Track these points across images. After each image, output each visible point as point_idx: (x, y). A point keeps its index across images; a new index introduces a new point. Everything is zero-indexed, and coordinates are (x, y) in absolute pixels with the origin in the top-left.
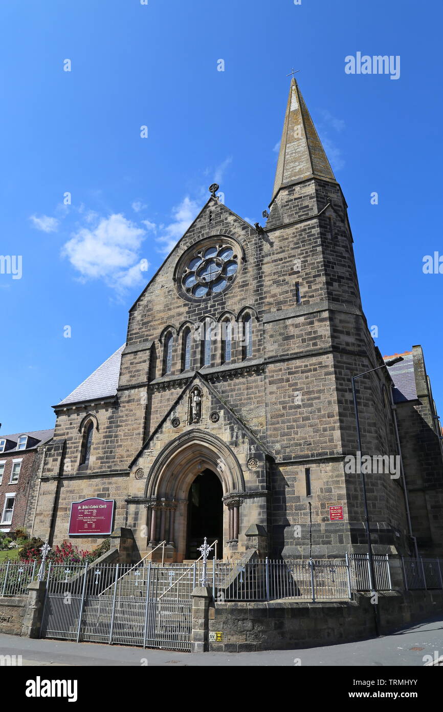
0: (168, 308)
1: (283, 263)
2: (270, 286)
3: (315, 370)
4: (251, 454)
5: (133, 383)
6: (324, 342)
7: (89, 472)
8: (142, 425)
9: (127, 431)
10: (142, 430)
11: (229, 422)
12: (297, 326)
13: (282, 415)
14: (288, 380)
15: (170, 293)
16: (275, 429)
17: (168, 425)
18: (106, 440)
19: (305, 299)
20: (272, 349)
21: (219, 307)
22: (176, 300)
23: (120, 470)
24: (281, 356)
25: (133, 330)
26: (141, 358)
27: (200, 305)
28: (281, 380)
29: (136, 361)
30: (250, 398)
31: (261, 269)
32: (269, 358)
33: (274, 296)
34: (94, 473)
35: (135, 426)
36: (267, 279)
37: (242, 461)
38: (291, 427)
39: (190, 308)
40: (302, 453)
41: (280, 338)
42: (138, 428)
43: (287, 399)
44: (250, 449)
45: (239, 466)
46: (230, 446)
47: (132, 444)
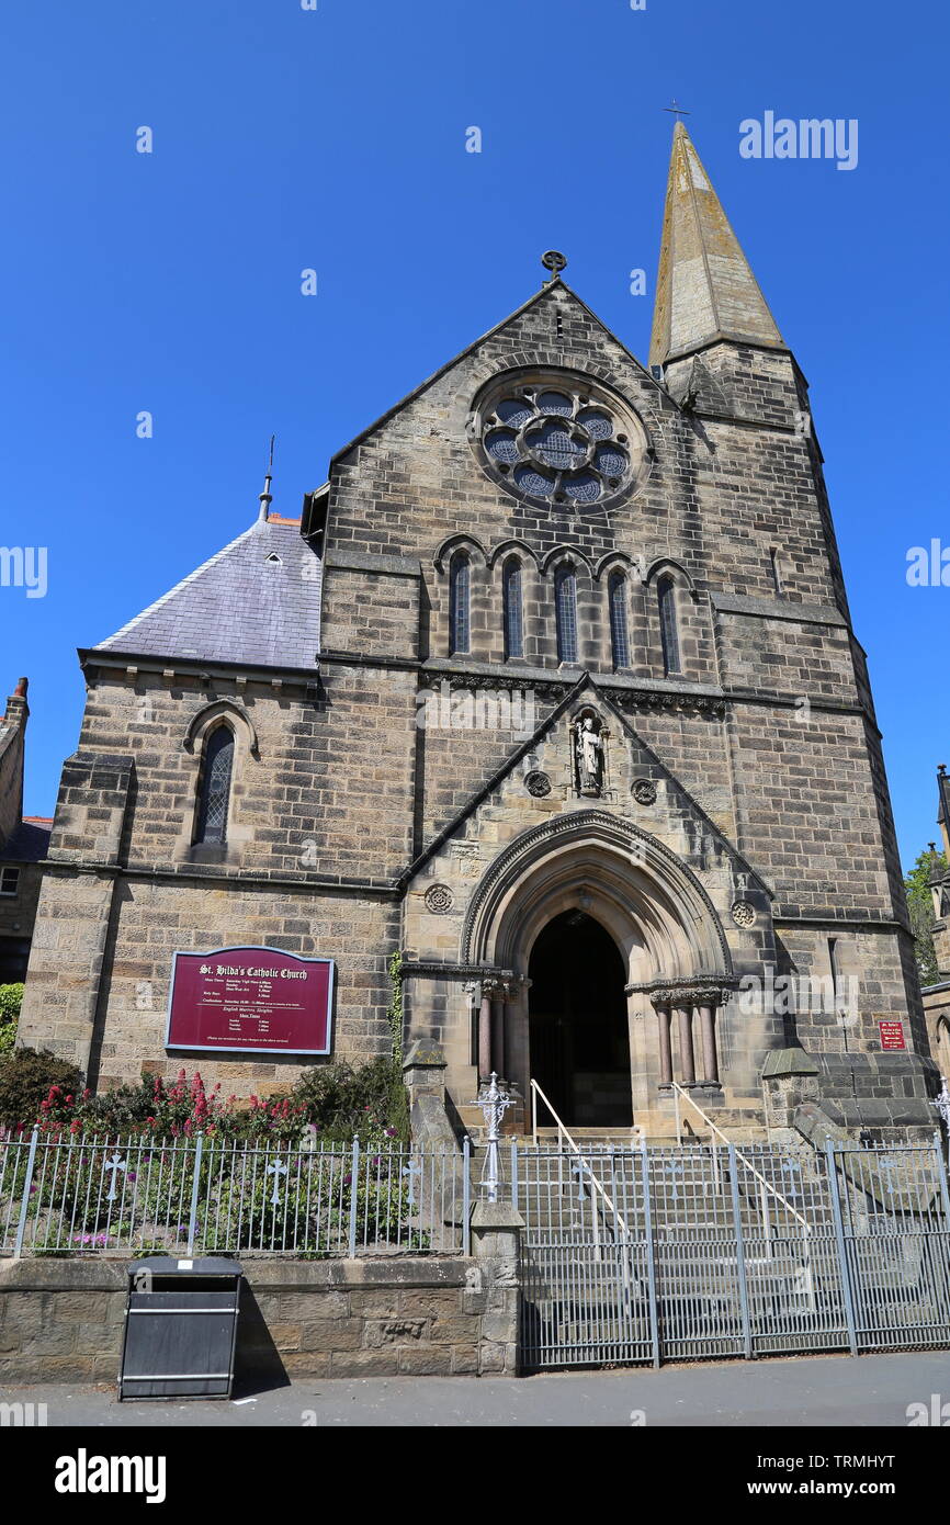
0: (452, 489)
1: (739, 497)
2: (716, 535)
3: (832, 740)
4: (738, 893)
5: (372, 649)
6: (843, 688)
7: (229, 869)
8: (409, 770)
9: (359, 777)
10: (408, 784)
11: (681, 810)
12: (788, 639)
13: (774, 820)
14: (779, 748)
15: (459, 458)
16: (760, 846)
17: (514, 787)
18: (286, 787)
19: (792, 590)
20: (739, 672)
21: (597, 537)
22: (476, 480)
23: (344, 881)
24: (760, 692)
25: (349, 511)
26: (389, 592)
27: (546, 516)
28: (766, 745)
29: (374, 596)
31: (692, 490)
32: (736, 689)
33: (726, 559)
34: (249, 875)
35: (385, 768)
36: (708, 516)
37: (721, 904)
38: (793, 848)
39: (518, 513)
40: (820, 906)
41: (756, 653)
42: (397, 776)
43: (781, 787)
44: (736, 882)
45: (716, 916)
46: (691, 867)
47: (379, 816)
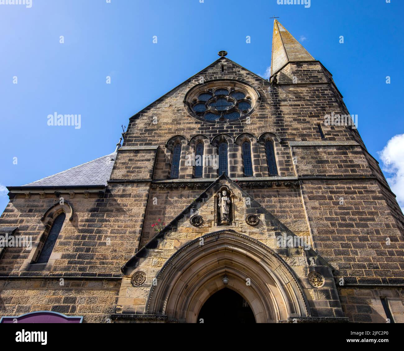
0: (176, 122)
1: (300, 108)
2: (291, 122)
3: (360, 193)
4: (311, 268)
5: (132, 177)
6: (363, 170)
7: (45, 273)
8: (140, 223)
9: (116, 228)
10: (138, 229)
11: (273, 227)
12: (329, 154)
13: (332, 232)
14: (331, 198)
15: (180, 112)
16: (326, 246)
17: (186, 224)
18: (82, 234)
19: (330, 136)
20: (305, 168)
21: (236, 129)
22: (186, 118)
23: (99, 275)
24: (317, 176)
25: (133, 133)
26: (143, 156)
27: (214, 125)
28: (323, 198)
29: (137, 158)
30: (284, 212)
31: (279, 108)
32: (303, 176)
33: (297, 129)
34: (54, 275)
35: (129, 223)
36: (286, 116)
37: (301, 275)
38: (347, 246)
39: (202, 126)
40: (369, 277)
41: (313, 160)
42: (134, 226)
43: (334, 216)
44: (309, 262)
45: (299, 281)
46: (280, 255)
47: (122, 244)
